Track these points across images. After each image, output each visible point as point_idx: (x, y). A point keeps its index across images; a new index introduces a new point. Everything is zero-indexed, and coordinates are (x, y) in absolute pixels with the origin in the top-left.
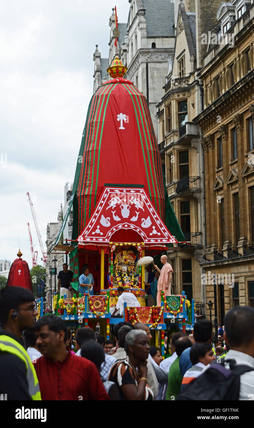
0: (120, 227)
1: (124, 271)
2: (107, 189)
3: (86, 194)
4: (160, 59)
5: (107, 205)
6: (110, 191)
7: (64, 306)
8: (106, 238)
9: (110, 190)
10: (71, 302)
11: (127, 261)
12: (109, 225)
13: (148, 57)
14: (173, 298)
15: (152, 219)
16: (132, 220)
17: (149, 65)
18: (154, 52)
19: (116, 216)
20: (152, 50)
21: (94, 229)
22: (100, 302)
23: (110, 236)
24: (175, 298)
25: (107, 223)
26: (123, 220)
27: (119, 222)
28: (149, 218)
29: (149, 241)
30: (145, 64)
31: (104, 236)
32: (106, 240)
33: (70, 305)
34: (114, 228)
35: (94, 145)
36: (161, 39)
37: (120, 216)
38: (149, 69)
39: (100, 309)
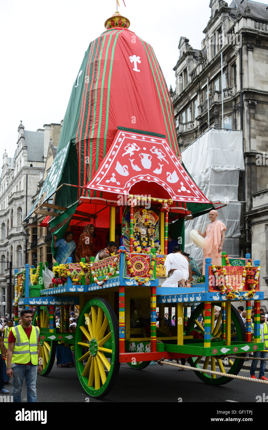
0: (141, 178)
1: (142, 235)
2: (121, 133)
3: (92, 137)
4: (35, 173)
5: (122, 151)
6: (125, 136)
7: (69, 273)
8: (125, 189)
9: (125, 134)
10: (78, 268)
11: (148, 222)
12: (126, 174)
13: (28, 172)
14: (238, 261)
15: (179, 174)
16: (155, 172)
17: (28, 176)
18: (32, 169)
19: (135, 165)
20: (30, 168)
21: (109, 176)
22: (143, 264)
23: (129, 187)
24: (239, 262)
25: (124, 171)
26: (144, 171)
27: (138, 173)
28: (175, 172)
29: (178, 198)
30: (26, 175)
31: (122, 186)
32: (125, 192)
33: (76, 272)
34: (134, 178)
35: (101, 84)
36: (36, 163)
37: (140, 166)
38: (28, 178)
39: (142, 273)
